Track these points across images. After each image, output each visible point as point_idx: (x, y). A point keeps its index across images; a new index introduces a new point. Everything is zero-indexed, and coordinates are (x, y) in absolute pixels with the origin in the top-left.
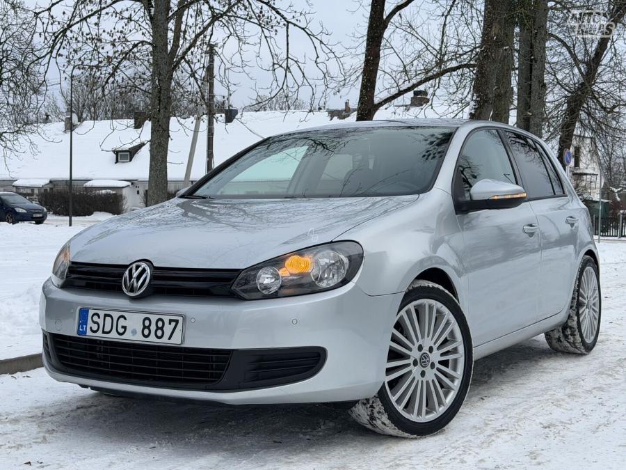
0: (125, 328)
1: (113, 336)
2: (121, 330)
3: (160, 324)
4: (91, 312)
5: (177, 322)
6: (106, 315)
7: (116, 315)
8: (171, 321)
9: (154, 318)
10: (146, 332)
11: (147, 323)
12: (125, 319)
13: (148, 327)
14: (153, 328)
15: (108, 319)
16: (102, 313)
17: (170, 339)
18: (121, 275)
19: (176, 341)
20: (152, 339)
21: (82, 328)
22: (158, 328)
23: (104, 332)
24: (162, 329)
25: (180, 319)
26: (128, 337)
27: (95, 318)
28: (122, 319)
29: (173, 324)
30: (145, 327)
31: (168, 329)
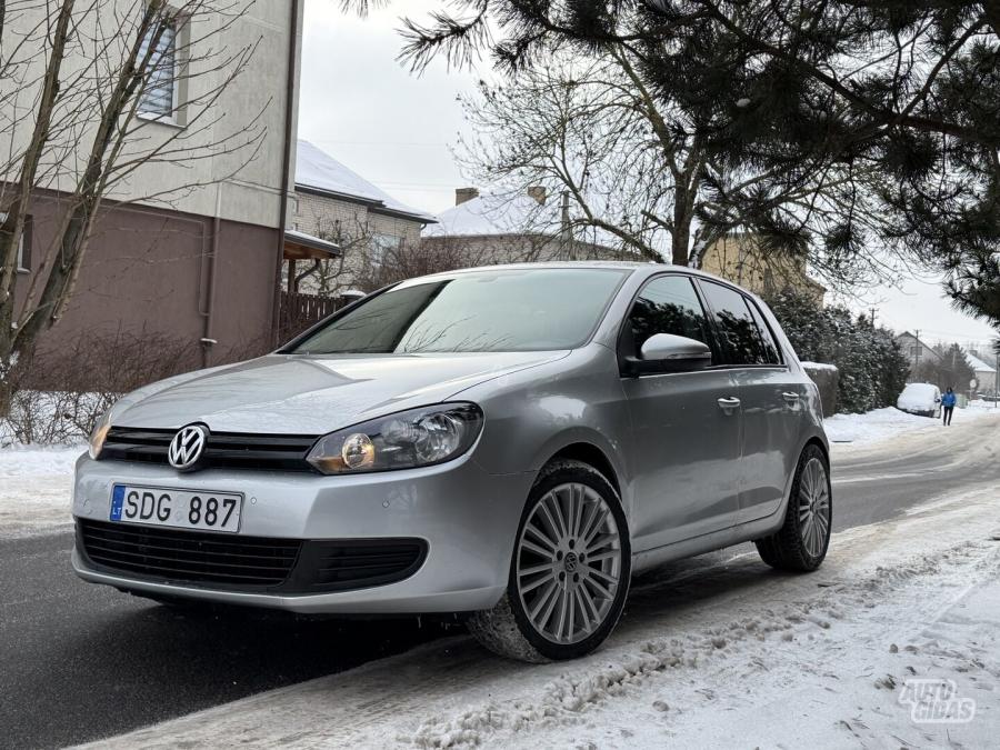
0: (168, 510)
1: (154, 521)
2: (163, 514)
3: (212, 506)
4: (128, 491)
5: (233, 502)
6: (146, 495)
7: (157, 494)
8: (226, 502)
9: (205, 498)
10: (195, 516)
11: (196, 505)
12: (169, 499)
13: (198, 510)
14: (203, 511)
15: (148, 499)
16: (141, 492)
17: (223, 525)
18: (167, 443)
19: (231, 528)
20: (202, 526)
21: (116, 511)
22: (209, 511)
23: (142, 517)
24: (214, 512)
25: (238, 499)
26: (171, 523)
27: (133, 499)
28: (165, 500)
29: (229, 505)
30: (193, 510)
31: (222, 512)
